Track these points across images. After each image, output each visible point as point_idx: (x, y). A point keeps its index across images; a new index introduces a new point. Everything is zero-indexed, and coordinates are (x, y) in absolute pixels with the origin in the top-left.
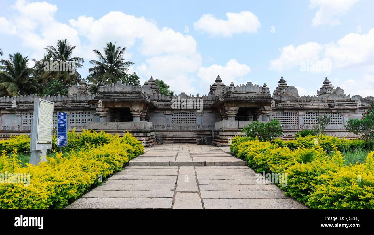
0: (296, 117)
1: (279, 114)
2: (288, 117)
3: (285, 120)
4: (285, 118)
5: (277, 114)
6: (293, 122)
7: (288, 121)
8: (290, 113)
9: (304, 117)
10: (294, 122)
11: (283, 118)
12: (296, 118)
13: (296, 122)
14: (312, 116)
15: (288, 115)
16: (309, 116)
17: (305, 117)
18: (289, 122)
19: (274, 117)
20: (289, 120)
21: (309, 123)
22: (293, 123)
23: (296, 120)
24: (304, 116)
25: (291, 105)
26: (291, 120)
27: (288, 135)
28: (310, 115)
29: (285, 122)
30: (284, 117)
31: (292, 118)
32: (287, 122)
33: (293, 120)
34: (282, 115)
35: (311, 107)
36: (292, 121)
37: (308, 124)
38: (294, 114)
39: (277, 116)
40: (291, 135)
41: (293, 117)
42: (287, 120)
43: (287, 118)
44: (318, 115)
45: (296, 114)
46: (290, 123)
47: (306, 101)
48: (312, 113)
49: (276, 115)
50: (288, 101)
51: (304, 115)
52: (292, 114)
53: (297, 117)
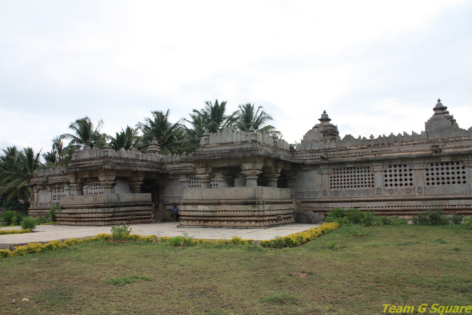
0: (370, 174)
1: (339, 171)
2: (355, 176)
3: (350, 182)
4: (350, 178)
5: (336, 171)
6: (364, 184)
7: (355, 183)
8: (358, 168)
9: (384, 173)
10: (367, 184)
11: (346, 178)
12: (371, 177)
13: (371, 184)
14: (400, 171)
15: (355, 172)
16: (395, 171)
17: (388, 173)
18: (357, 185)
19: (331, 177)
20: (357, 181)
21: (396, 185)
22: (366, 186)
23: (371, 180)
24: (386, 171)
25: (357, 154)
26: (360, 181)
27: (354, 208)
28: (398, 168)
29: (350, 185)
30: (348, 176)
31: (363, 177)
32: (353, 185)
33: (364, 181)
34: (344, 173)
35: (395, 154)
36: (362, 183)
37: (394, 186)
38: (367, 170)
39: (336, 175)
40: (360, 208)
41: (365, 175)
42: (353, 181)
43: (353, 178)
44: (412, 168)
45: (369, 169)
46: (359, 186)
47: (386, 144)
48: (400, 166)
49: (334, 173)
50: (352, 148)
51: (385, 169)
52: (363, 170)
53: (372, 175)
